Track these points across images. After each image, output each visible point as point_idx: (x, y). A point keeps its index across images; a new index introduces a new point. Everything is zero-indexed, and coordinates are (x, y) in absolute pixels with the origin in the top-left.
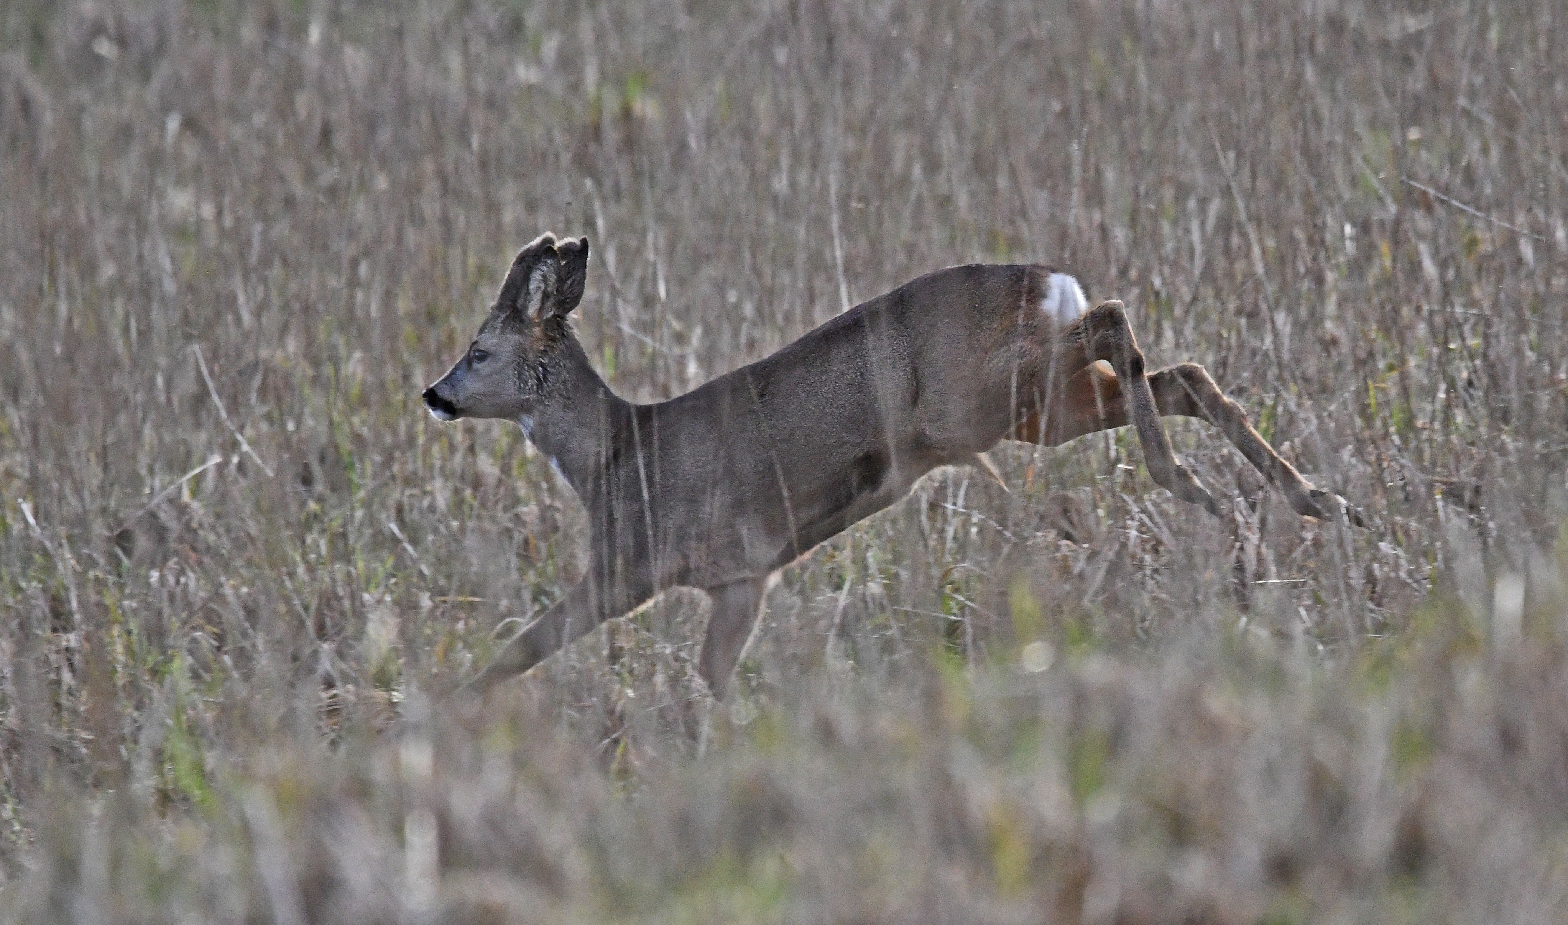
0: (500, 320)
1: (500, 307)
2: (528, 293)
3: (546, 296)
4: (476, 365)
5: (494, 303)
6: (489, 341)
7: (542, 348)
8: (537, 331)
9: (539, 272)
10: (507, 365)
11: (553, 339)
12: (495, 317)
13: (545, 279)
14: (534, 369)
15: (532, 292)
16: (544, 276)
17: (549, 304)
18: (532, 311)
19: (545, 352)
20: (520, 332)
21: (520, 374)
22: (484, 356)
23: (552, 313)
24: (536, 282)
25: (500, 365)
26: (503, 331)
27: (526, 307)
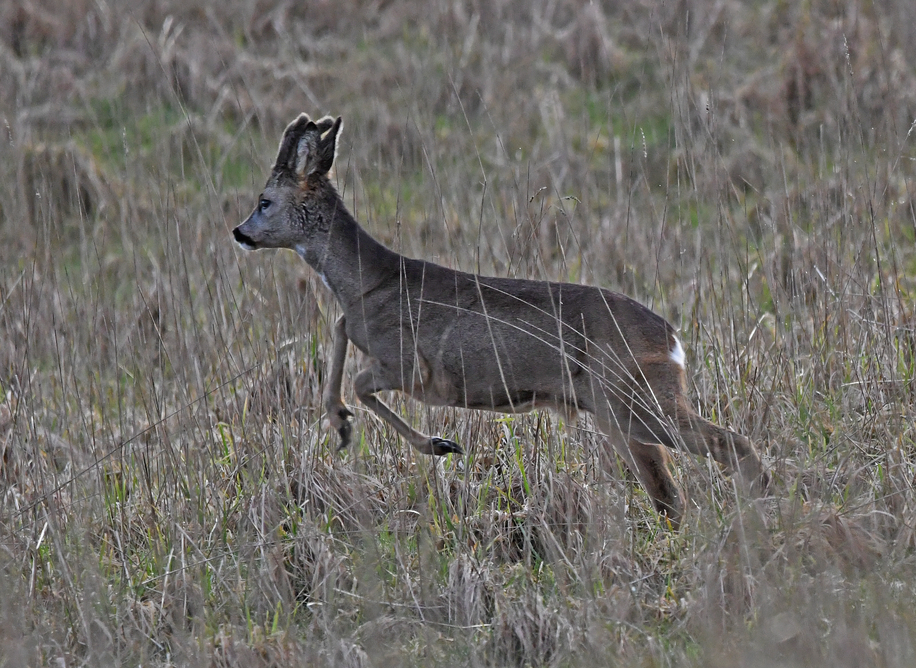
0: (277, 177)
1: (276, 169)
2: (297, 156)
3: (309, 158)
4: (264, 211)
5: (273, 166)
6: (270, 193)
7: (305, 196)
8: (302, 183)
9: (305, 141)
10: (282, 210)
11: (314, 189)
12: (274, 175)
13: (309, 146)
14: (299, 211)
15: (299, 155)
16: (308, 143)
17: (311, 164)
18: (299, 169)
19: (306, 198)
20: (291, 185)
21: (291, 216)
22: (267, 203)
23: (314, 170)
24: (302, 149)
25: (278, 209)
26: (279, 184)
27: (294, 166)
